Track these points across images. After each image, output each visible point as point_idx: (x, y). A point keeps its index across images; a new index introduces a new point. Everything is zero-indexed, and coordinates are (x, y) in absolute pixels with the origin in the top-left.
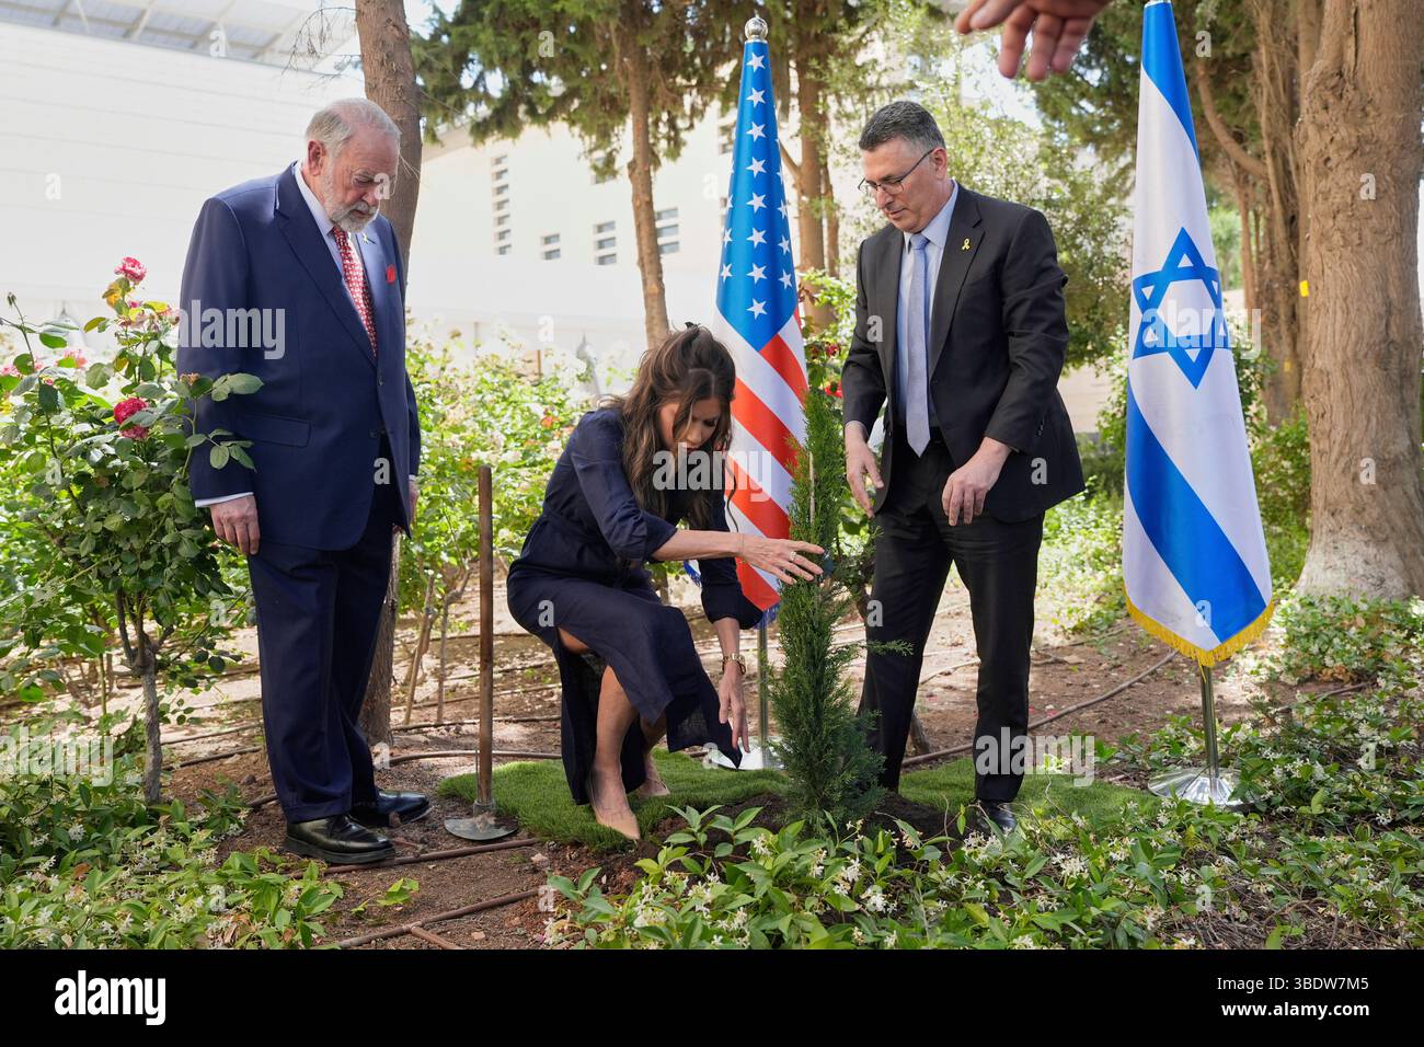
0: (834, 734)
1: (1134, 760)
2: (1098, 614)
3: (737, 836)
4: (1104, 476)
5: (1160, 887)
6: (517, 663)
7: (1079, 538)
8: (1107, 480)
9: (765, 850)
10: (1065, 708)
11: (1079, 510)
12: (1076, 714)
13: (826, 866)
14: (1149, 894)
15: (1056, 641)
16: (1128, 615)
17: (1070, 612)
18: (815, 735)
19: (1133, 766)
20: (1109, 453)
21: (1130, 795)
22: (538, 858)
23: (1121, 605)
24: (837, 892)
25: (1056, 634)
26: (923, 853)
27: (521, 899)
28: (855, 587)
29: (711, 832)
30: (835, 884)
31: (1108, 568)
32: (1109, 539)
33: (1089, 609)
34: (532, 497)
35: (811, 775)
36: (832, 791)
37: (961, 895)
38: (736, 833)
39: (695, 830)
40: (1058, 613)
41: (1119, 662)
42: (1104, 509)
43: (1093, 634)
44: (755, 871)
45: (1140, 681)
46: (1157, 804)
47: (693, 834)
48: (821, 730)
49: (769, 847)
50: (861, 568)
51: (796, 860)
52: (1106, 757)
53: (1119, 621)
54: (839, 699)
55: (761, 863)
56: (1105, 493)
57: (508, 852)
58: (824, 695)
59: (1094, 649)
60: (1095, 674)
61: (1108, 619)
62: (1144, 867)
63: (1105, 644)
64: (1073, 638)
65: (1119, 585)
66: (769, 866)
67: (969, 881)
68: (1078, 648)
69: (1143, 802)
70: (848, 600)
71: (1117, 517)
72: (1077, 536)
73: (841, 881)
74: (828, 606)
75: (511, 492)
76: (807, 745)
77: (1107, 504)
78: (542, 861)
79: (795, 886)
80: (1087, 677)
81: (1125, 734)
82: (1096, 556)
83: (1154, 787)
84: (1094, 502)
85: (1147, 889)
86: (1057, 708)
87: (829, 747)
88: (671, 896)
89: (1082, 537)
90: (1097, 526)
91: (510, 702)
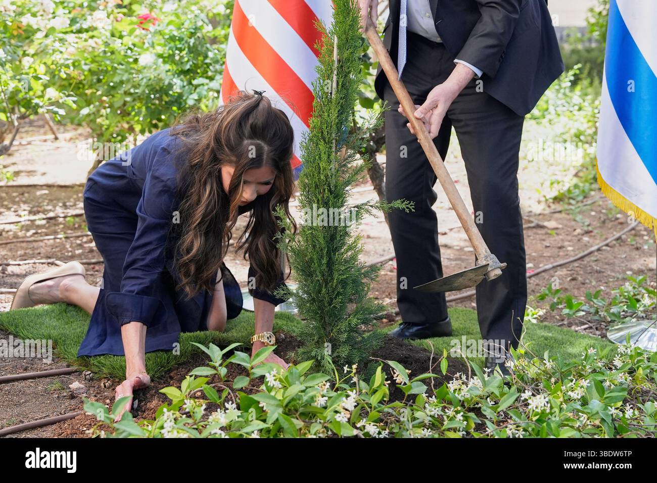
0: (343, 283)
1: (597, 312)
2: (576, 186)
3: (253, 371)
4: (588, 66)
5: (609, 420)
6: (59, 211)
7: (563, 119)
8: (591, 70)
9: (277, 384)
10: (542, 267)
11: (564, 94)
12: (552, 272)
13: (330, 398)
14: (598, 427)
15: (538, 209)
16: (600, 189)
17: (552, 184)
18: (327, 284)
19: (596, 317)
20: (594, 45)
21: (592, 342)
22: (75, 385)
23: (595, 179)
24: (338, 419)
25: (539, 202)
26: (411, 388)
27: (59, 421)
28: (367, 156)
29: (230, 366)
30: (336, 412)
31: (586, 146)
32: (589, 121)
33: (568, 182)
34: (79, 61)
35: (322, 318)
36: (340, 332)
37: (443, 424)
38: (252, 368)
39: (217, 365)
40: (542, 184)
41: (590, 228)
42: (586, 95)
43: (570, 204)
44: (268, 401)
45: (607, 245)
46: (614, 350)
47: (214, 368)
48: (333, 279)
49: (280, 380)
50: (372, 138)
51: (303, 391)
52: (575, 309)
53: (593, 193)
54: (349, 253)
55: (273, 394)
56: (589, 80)
57: (48, 380)
58: (336, 250)
59: (571, 216)
60: (569, 238)
61: (583, 191)
62: (596, 404)
63: (580, 212)
64: (553, 206)
65: (594, 163)
66: (279, 396)
67: (451, 413)
68: (557, 215)
69: (603, 348)
70: (361, 167)
71: (597, 102)
72: (562, 117)
73: (342, 410)
74: (343, 172)
75: (60, 56)
76: (320, 292)
77: (590, 90)
78: (79, 389)
79: (302, 414)
80: (562, 240)
81: (591, 291)
82: (577, 136)
83: (612, 336)
84: (578, 88)
85: (597, 422)
86: (536, 266)
87: (339, 294)
88: (190, 421)
89: (566, 119)
90: (580, 109)
91: (53, 247)
